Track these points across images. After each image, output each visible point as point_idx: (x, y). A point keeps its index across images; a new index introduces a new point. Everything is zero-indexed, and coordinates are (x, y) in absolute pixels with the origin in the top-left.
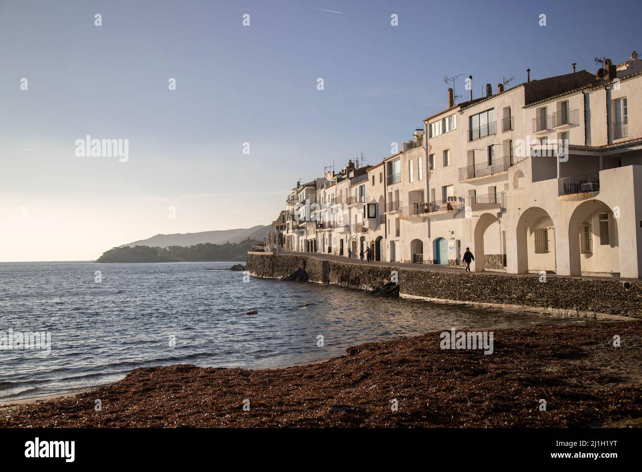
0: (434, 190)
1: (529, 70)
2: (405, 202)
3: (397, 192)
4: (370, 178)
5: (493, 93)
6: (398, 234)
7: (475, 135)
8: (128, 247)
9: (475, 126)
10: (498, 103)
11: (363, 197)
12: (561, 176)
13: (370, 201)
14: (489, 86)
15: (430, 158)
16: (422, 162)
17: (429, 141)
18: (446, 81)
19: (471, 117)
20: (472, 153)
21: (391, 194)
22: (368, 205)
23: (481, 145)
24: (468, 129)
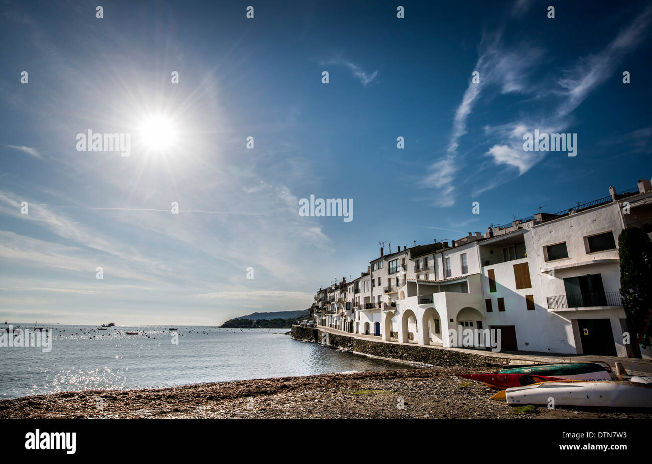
0: (374, 297)
1: (415, 241)
2: (362, 303)
3: (359, 297)
4: (348, 289)
5: (401, 251)
6: (359, 320)
7: (391, 272)
8: (238, 320)
9: (391, 267)
10: (401, 257)
11: (346, 299)
12: (419, 295)
13: (348, 301)
14: (399, 247)
15: (373, 281)
16: (370, 282)
17: (373, 273)
18: (380, 244)
19: (389, 262)
20: (389, 280)
21: (356, 297)
22: (347, 303)
23: (393, 276)
24: (388, 268)
